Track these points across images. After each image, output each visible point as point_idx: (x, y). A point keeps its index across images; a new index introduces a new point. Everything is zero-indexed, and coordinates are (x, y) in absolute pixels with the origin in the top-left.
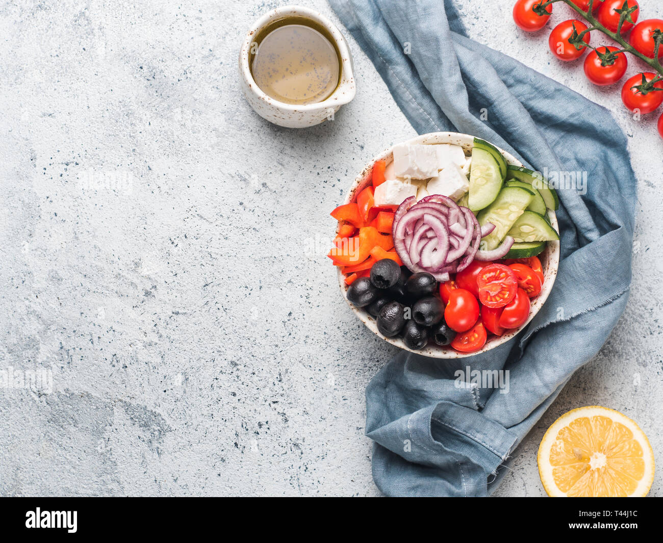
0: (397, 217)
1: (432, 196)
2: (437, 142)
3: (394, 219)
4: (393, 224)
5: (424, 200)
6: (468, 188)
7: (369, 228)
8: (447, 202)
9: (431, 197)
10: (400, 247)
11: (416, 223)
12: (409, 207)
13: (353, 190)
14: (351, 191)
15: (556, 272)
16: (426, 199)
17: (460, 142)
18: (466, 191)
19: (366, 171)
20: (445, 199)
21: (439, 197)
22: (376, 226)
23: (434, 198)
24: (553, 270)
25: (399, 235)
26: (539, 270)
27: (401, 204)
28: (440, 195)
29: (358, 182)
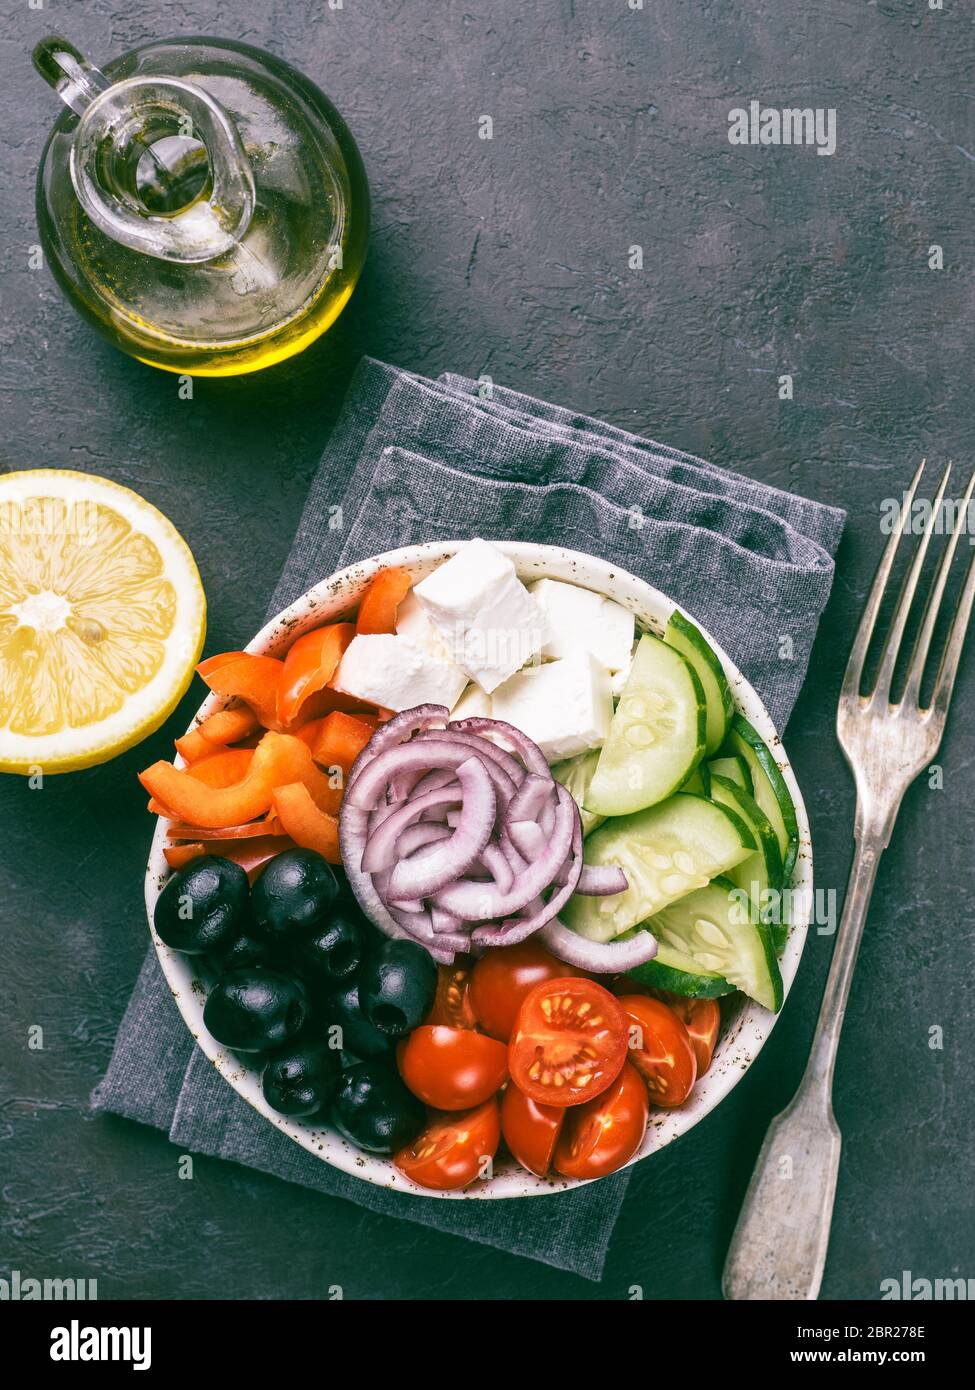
0: (380, 739)
1: (495, 722)
2: (571, 577)
3: (369, 744)
4: (359, 757)
5: (470, 724)
6: (601, 740)
7: (288, 740)
8: (526, 754)
9: (492, 724)
10: (353, 822)
11: (423, 776)
12: (419, 725)
13: (287, 620)
14: (283, 622)
15: (748, 1065)
16: (475, 724)
17: (634, 603)
18: (593, 746)
19: (345, 582)
20: (525, 744)
21: (511, 732)
22: (313, 742)
23: (499, 730)
24: (742, 1056)
25: (363, 792)
26: (706, 1038)
27: (403, 712)
28: (514, 729)
29: (312, 606)
